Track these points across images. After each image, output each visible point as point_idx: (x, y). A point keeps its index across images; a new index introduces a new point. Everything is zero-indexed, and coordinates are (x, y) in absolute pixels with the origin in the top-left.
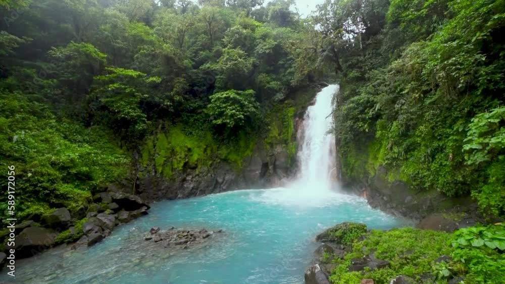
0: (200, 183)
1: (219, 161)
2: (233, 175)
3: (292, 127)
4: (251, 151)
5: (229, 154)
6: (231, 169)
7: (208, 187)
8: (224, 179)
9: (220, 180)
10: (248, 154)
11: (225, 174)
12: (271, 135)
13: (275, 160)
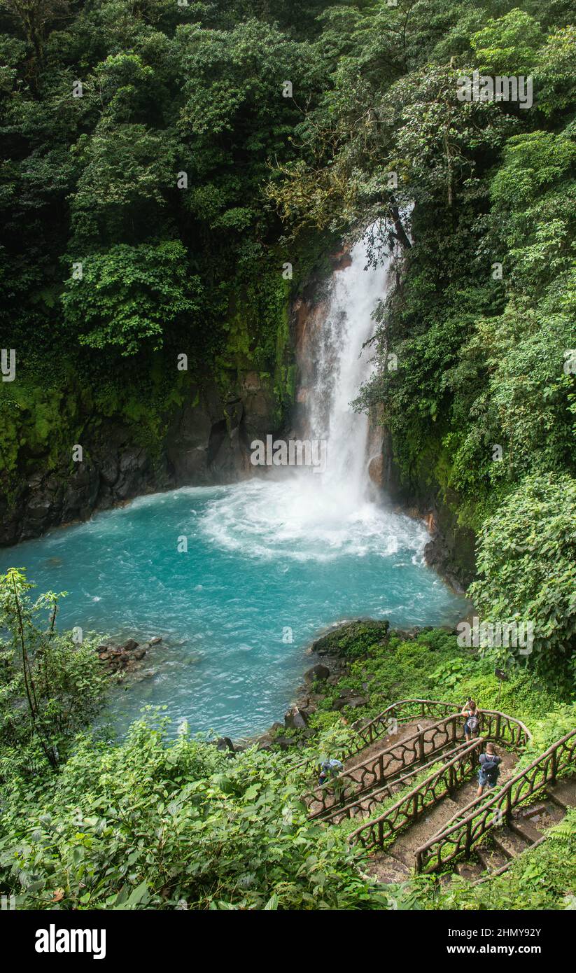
0: (64, 492)
1: (100, 422)
2: (138, 458)
3: (286, 328)
4: (182, 392)
5: (123, 402)
6: (132, 439)
7: (84, 498)
8: (119, 470)
9: (110, 475)
10: (174, 403)
11: (119, 454)
12: (230, 348)
13: (244, 415)
